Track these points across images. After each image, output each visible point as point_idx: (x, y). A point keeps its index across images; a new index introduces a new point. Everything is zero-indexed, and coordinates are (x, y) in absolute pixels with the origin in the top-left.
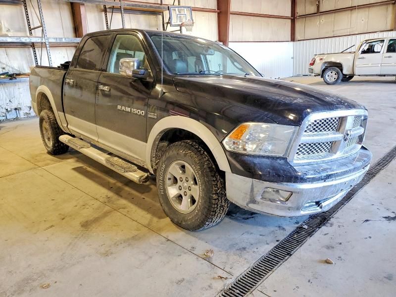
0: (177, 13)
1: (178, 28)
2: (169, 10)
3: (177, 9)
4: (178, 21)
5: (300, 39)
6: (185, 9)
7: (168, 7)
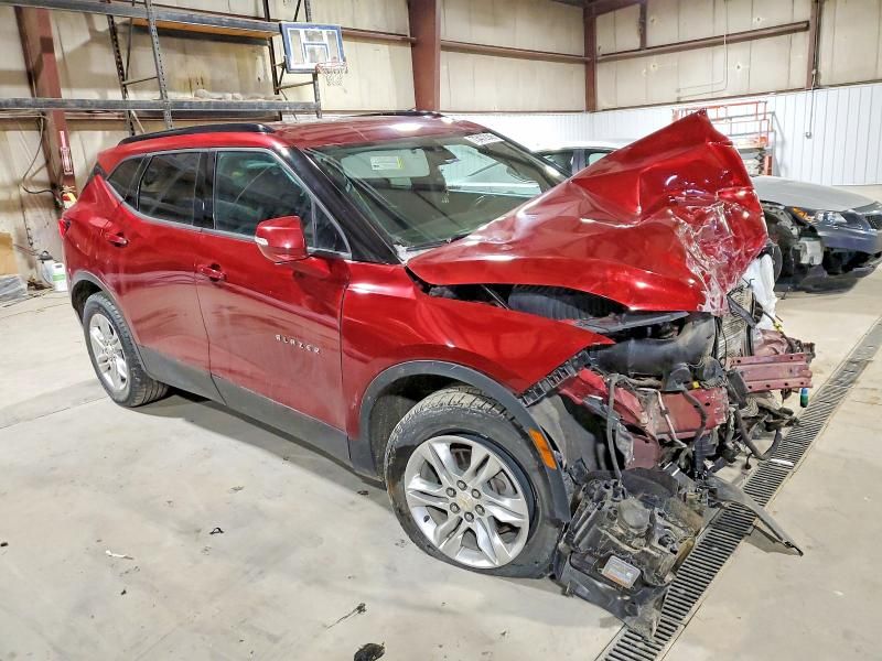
0: (304, 40)
1: (309, 78)
2: (281, 32)
3: (302, 31)
4: (307, 60)
5: (607, 106)
6: (324, 32)
7: (280, 25)
